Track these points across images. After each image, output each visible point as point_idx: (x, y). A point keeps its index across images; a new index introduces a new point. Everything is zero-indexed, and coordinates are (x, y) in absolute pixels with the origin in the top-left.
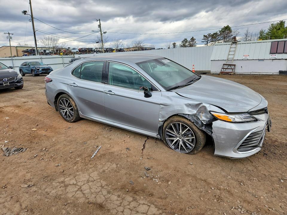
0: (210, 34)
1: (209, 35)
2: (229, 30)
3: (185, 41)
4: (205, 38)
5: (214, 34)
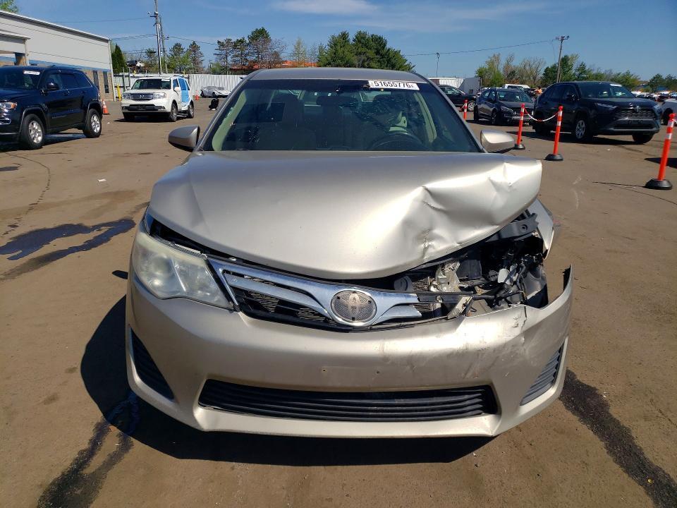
0: (230, 40)
1: (228, 42)
2: (266, 37)
3: (178, 49)
4: (222, 47)
5: (238, 41)
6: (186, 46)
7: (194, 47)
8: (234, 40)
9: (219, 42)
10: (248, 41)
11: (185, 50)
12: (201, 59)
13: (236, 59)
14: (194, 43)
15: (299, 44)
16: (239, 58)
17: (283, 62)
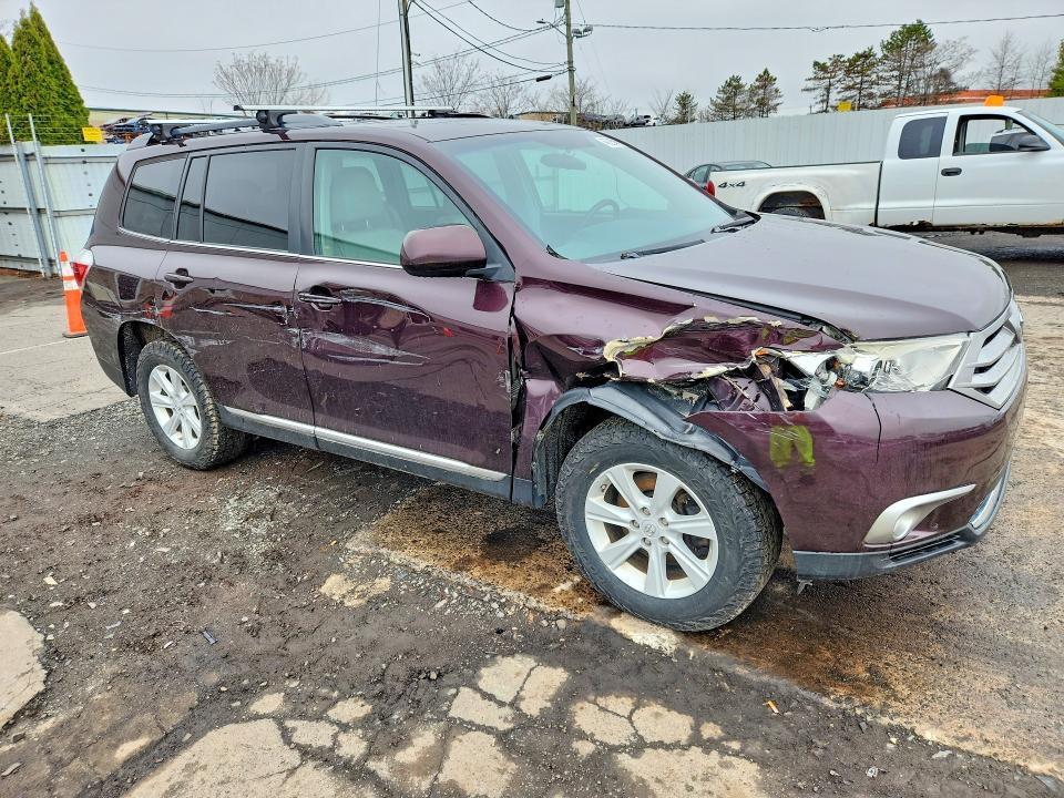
0: (842, 56)
1: (837, 60)
2: (925, 40)
3: (733, 86)
4: (821, 74)
5: (859, 56)
6: (749, 80)
7: (766, 79)
8: (849, 55)
9: (816, 64)
10: (880, 55)
11: (746, 88)
12: (776, 102)
13: (848, 94)
14: (766, 72)
15: (1006, 45)
16: (854, 92)
17: (958, 91)
